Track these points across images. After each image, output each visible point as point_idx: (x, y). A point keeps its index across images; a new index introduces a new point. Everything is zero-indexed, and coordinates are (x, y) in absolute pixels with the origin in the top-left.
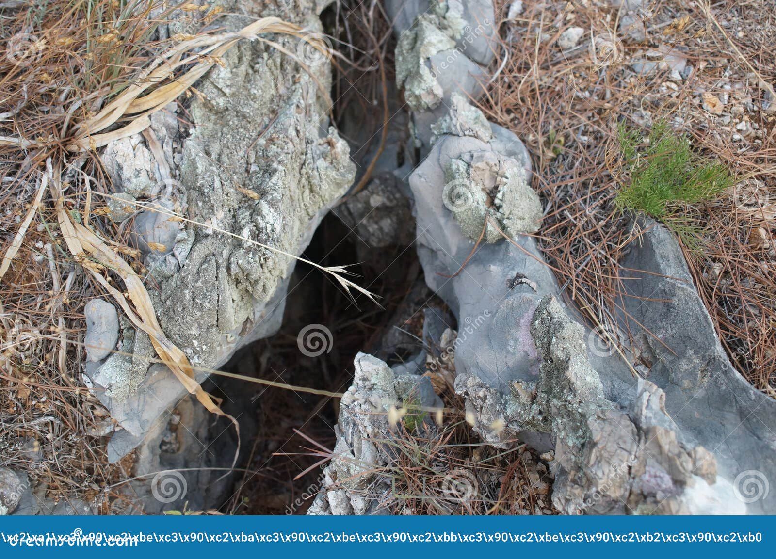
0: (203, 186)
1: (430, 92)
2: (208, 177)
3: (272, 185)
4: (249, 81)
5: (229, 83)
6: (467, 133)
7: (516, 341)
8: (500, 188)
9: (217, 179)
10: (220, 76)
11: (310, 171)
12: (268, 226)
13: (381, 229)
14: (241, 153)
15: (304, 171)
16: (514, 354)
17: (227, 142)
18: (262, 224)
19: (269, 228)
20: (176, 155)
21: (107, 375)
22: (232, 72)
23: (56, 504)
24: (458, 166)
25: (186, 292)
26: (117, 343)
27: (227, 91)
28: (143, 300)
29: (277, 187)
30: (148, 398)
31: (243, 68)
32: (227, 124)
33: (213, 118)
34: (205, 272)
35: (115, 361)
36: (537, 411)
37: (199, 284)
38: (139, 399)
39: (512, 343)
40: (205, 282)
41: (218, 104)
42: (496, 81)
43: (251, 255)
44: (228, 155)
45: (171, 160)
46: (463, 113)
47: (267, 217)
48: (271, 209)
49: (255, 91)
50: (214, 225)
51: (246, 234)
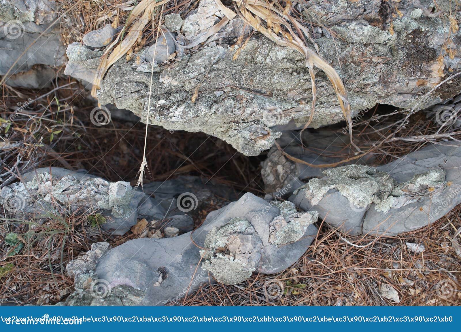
0: (189, 67)
1: (313, 196)
2: (195, 68)
3: (200, 109)
4: (283, 72)
5: (274, 59)
6: (272, 228)
7: (119, 277)
8: (227, 256)
9: (196, 73)
10: (277, 52)
11: (234, 128)
12: (173, 113)
13: (268, 175)
14: (227, 82)
15: (232, 124)
16: (113, 276)
17: (229, 72)
18: (171, 110)
19: (172, 114)
20: (215, 43)
21: (73, 50)
22: (283, 59)
23: (60, 40)
24: (237, 226)
25: (119, 78)
26: (98, 48)
27: (268, 60)
28: (118, 55)
29: (199, 112)
30: (86, 73)
31: (289, 65)
32: (244, 68)
33: (249, 57)
34: (131, 85)
35: (85, 51)
36: (78, 292)
37: (125, 84)
38: (83, 68)
39: (118, 274)
40: (126, 87)
41: (257, 57)
42: (342, 241)
43: (152, 108)
44: (220, 74)
45: (210, 40)
46: (297, 222)
47: (177, 111)
48: (181, 113)
49: (276, 78)
50: (167, 81)
51: (162, 102)
